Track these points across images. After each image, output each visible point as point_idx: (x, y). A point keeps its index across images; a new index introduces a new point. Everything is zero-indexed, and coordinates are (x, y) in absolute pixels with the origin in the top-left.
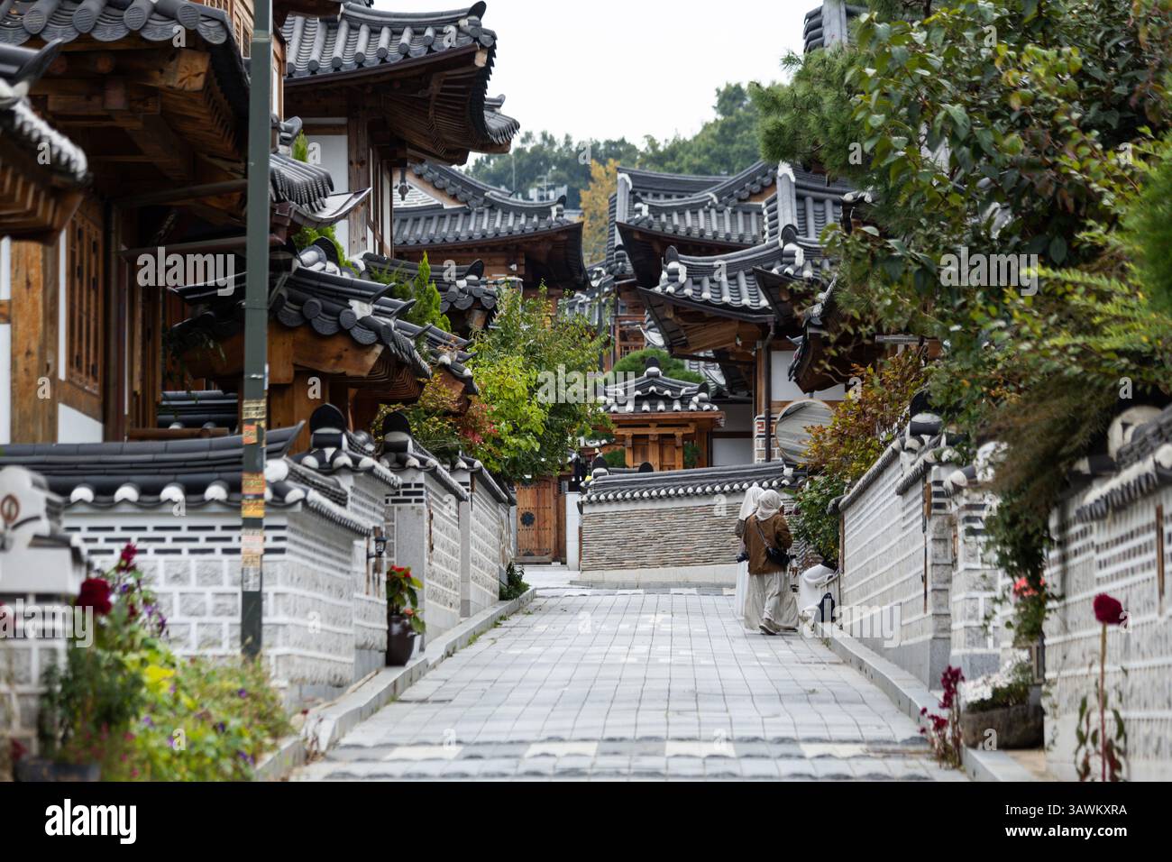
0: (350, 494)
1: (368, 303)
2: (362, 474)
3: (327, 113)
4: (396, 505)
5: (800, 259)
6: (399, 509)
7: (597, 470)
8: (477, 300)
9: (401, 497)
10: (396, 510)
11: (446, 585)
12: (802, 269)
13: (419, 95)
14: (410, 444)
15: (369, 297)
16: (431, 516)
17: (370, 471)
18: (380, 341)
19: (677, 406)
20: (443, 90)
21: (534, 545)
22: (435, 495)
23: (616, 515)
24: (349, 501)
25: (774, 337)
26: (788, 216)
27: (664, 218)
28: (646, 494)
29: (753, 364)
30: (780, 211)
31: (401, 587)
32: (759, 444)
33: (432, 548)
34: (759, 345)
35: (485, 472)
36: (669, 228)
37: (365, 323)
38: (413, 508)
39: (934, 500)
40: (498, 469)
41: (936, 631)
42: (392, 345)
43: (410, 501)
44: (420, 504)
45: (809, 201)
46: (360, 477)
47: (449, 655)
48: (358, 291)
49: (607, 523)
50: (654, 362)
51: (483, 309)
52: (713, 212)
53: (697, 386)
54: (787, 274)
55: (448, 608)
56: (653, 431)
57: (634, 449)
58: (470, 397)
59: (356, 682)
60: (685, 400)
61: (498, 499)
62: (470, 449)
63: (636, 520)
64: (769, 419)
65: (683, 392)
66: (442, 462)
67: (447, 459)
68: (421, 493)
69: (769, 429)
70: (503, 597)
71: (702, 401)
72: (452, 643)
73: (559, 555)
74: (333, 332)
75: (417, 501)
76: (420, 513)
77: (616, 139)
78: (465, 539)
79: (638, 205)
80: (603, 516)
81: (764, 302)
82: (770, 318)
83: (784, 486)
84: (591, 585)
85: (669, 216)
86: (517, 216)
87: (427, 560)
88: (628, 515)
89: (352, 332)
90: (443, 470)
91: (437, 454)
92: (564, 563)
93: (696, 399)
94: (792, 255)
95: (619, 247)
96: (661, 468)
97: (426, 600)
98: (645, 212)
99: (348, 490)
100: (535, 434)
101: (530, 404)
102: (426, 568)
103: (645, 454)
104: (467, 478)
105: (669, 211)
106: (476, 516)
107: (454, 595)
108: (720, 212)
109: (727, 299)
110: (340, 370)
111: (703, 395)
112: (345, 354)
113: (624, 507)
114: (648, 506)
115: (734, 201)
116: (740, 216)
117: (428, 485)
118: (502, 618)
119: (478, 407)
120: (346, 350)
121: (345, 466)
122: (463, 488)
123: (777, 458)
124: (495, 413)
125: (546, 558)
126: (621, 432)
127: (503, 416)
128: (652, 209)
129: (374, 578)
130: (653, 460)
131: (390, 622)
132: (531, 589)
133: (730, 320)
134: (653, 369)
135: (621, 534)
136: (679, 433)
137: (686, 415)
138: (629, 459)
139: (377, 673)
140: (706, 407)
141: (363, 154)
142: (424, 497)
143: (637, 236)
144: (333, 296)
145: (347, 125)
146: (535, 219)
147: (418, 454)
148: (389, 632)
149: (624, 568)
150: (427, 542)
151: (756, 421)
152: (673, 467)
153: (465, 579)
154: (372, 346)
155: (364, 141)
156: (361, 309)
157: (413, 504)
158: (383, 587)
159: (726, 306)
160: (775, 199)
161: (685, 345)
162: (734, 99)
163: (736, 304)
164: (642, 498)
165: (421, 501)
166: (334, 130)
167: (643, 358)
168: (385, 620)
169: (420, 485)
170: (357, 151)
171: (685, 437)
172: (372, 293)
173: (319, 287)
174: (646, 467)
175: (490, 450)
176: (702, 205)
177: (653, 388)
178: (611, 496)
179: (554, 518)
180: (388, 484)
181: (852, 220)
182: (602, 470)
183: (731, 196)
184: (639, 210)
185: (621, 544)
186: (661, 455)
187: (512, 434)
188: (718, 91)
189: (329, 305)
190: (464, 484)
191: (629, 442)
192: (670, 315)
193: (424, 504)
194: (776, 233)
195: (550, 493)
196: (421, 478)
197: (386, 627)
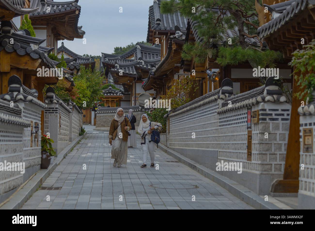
0: (23, 110)
1: (37, 45)
2: (28, 102)
3: (42, 25)
4: (49, 114)
5: (143, 64)
6: (50, 115)
7: (99, 107)
8: (75, 67)
9: (51, 112)
10: (49, 115)
11: (65, 136)
12: (144, 65)
13: (63, 21)
14: (54, 96)
15: (37, 43)
16: (60, 117)
17: (31, 101)
18: (40, 58)
19: (115, 95)
20: (68, 20)
21: (85, 121)
22: (62, 111)
23: (103, 116)
24: (22, 112)
25: (137, 80)
26: (139, 56)
27: (110, 61)
28: (110, 112)
29: (132, 86)
30: (138, 55)
31: (46, 142)
32: (133, 102)
33: (60, 126)
34: (134, 82)
35: (76, 106)
36: (112, 63)
37: (35, 52)
38: (55, 115)
39: (261, 117)
40: (79, 105)
41: (262, 171)
42: (44, 60)
43: (53, 113)
44: (57, 114)
45: (143, 53)
46: (27, 103)
47: (64, 158)
48: (33, 41)
49: (102, 117)
50: (110, 86)
51: (77, 69)
52: (120, 60)
53: (119, 91)
54: (141, 67)
55: (65, 142)
56: (110, 99)
57: (106, 103)
58: (73, 87)
59: (24, 183)
60: (117, 93)
61: (79, 112)
62: (73, 100)
63: (107, 117)
64: (135, 97)
65: (116, 92)
66: (65, 103)
67: (66, 102)
68: (57, 111)
69: (135, 99)
70: (80, 135)
71: (120, 94)
72: (66, 153)
73: (90, 123)
74: (24, 54)
75: (56, 113)
76: (57, 116)
77: (98, 56)
78: (71, 123)
79: (106, 59)
80: (101, 116)
81: (135, 73)
82: (136, 76)
83: (139, 111)
84: (98, 130)
85: (112, 61)
86: (83, 60)
87: (58, 130)
88: (106, 116)
89: (30, 54)
90: (65, 105)
91: (63, 100)
92: (91, 124)
93: (119, 93)
94: (142, 63)
95: (102, 67)
96: (112, 107)
97: (58, 142)
98: (107, 60)
99: (22, 108)
100: (88, 97)
101: (87, 90)
102: (58, 132)
103: (108, 104)
104: (72, 107)
105: (111, 60)
106: (74, 117)
107: (67, 138)
108: (121, 60)
109: (127, 72)
110: (26, 68)
111: (120, 92)
112: (28, 62)
113: (105, 114)
114: (110, 114)
115: (124, 58)
116: (125, 61)
117: (60, 108)
118: (80, 141)
119: (75, 89)
120: (28, 61)
121: (21, 99)
122: (70, 110)
123: (137, 105)
124: (79, 92)
125: (88, 123)
126: (104, 99)
127: (81, 93)
128: (108, 59)
129: (35, 141)
130: (110, 105)
131: (42, 154)
132: (86, 132)
133: (128, 76)
134: (110, 87)
135: (104, 120)
136: (115, 100)
137: (117, 96)
138: (105, 105)
139: (35, 175)
140: (121, 95)
141: (50, 34)
142: (58, 112)
143: (105, 64)
144: (25, 42)
145: (47, 28)
146: (87, 61)
147: (57, 99)
148: (42, 158)
149: (105, 127)
150: (59, 125)
151: (132, 97)
152: (114, 107)
153: (71, 132)
154: (37, 59)
155: (50, 31)
156: (34, 47)
157: (55, 114)
158: (40, 143)
159: (127, 73)
160: (136, 53)
161: (118, 82)
162: (117, 50)
163: (129, 73)
164: (109, 113)
165: (57, 113)
166: (44, 29)
167: (108, 85)
168: (41, 154)
169: (57, 108)
170: (49, 33)
171: (116, 101)
172: (38, 42)
173: (20, 39)
174: (109, 106)
175: (78, 101)
176: (117, 59)
177: (110, 91)
178: (102, 112)
179: (89, 116)
180: (41, 107)
181: (173, 42)
182: (100, 107)
183: (123, 57)
184: (106, 60)
185: (104, 122)
186: (112, 104)
187: (83, 97)
188: (115, 48)
189: (23, 45)
190: (70, 109)
191: (105, 101)
192: (115, 75)
193: (58, 114)
194: (137, 59)
195: (89, 111)
196: (57, 106)
197: (41, 156)
